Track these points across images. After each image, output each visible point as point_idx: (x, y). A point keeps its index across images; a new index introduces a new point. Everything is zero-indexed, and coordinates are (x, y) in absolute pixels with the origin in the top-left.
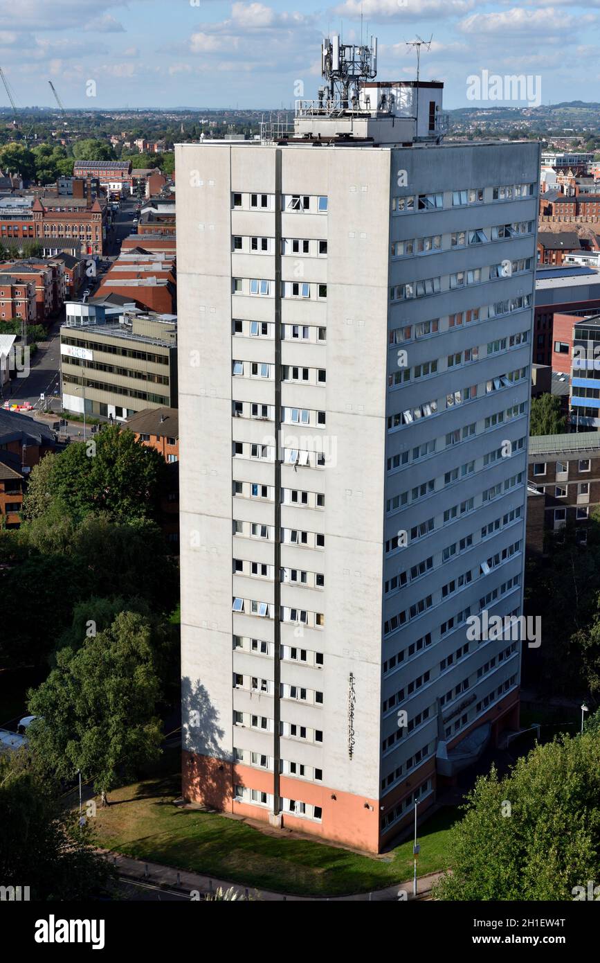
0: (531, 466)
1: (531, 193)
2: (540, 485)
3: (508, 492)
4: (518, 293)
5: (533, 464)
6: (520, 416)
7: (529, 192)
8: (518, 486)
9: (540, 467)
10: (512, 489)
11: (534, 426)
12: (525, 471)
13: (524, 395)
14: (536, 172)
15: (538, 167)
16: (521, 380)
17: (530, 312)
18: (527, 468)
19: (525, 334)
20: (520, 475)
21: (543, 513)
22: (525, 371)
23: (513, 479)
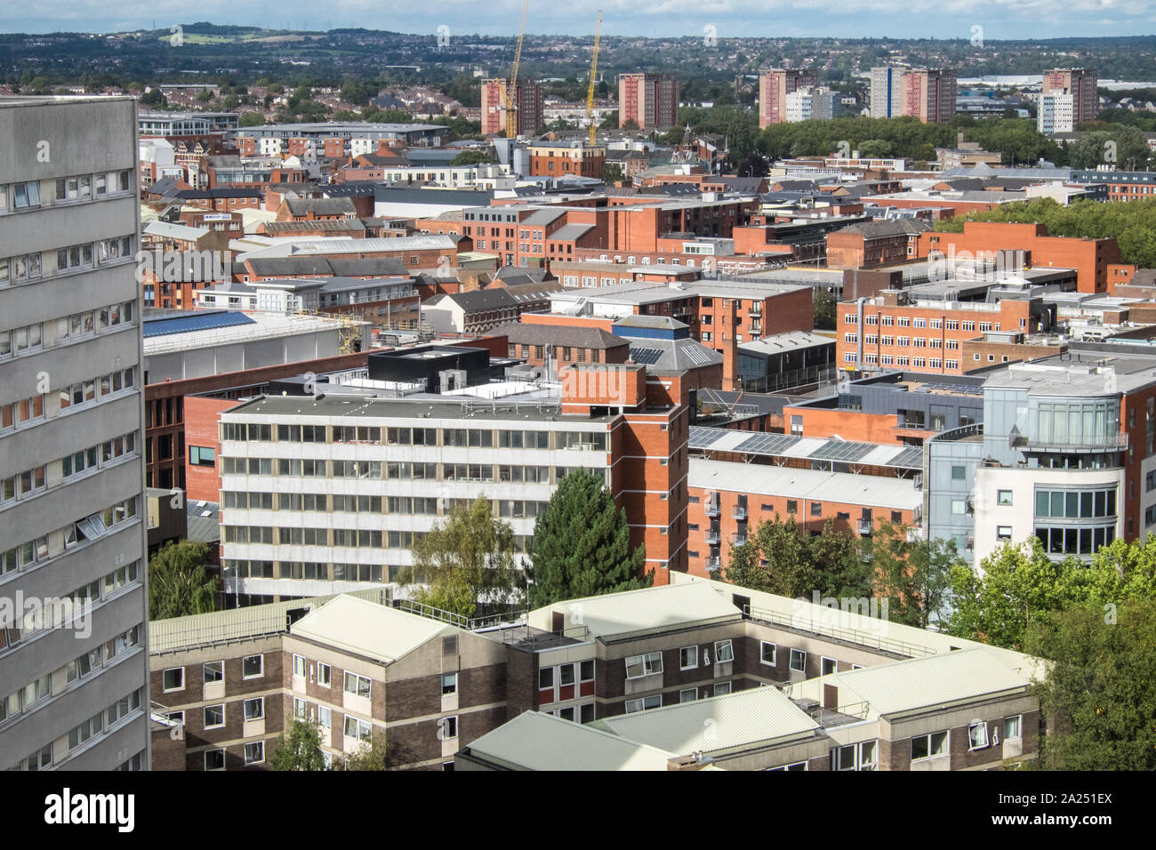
0: (156, 675)
1: (125, 187)
2: (174, 709)
3: (116, 727)
4: (113, 365)
5: (160, 672)
6: (131, 586)
7: (120, 185)
8: (134, 714)
9: (174, 677)
10: (123, 721)
11: (157, 600)
12: (146, 685)
13: (136, 548)
14: (131, 150)
15: (134, 141)
16: (129, 522)
17: (137, 397)
18: (148, 681)
19: (130, 437)
20: (136, 694)
21: (184, 758)
22: (134, 504)
23: (124, 701)
